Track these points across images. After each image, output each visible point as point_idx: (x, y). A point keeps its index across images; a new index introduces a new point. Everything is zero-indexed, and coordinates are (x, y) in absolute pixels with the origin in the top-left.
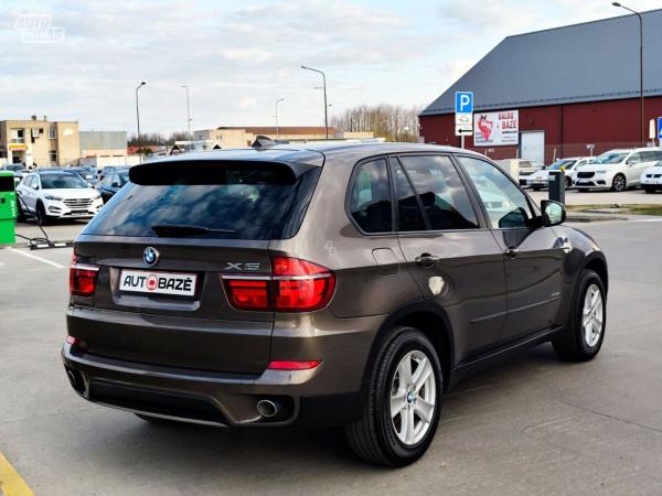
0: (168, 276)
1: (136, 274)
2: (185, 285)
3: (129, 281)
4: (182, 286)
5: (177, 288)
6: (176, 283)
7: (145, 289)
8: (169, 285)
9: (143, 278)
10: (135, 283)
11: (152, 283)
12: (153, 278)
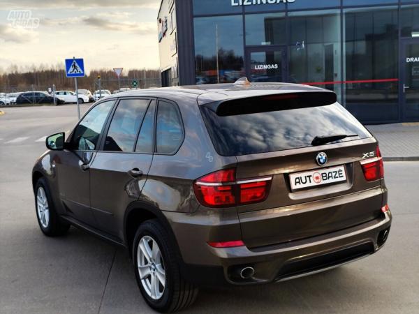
0: (327, 171)
1: (303, 175)
2: (339, 174)
3: (299, 181)
4: (337, 175)
5: (335, 177)
6: (334, 174)
7: (313, 184)
8: (329, 177)
9: (309, 177)
10: (304, 181)
11: (317, 178)
12: (316, 175)
